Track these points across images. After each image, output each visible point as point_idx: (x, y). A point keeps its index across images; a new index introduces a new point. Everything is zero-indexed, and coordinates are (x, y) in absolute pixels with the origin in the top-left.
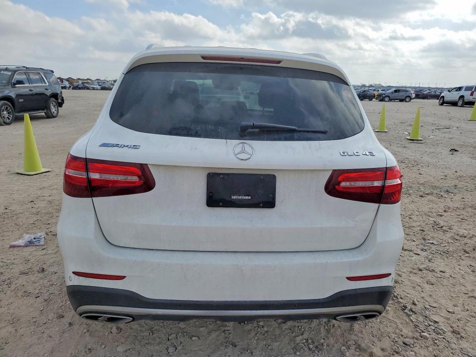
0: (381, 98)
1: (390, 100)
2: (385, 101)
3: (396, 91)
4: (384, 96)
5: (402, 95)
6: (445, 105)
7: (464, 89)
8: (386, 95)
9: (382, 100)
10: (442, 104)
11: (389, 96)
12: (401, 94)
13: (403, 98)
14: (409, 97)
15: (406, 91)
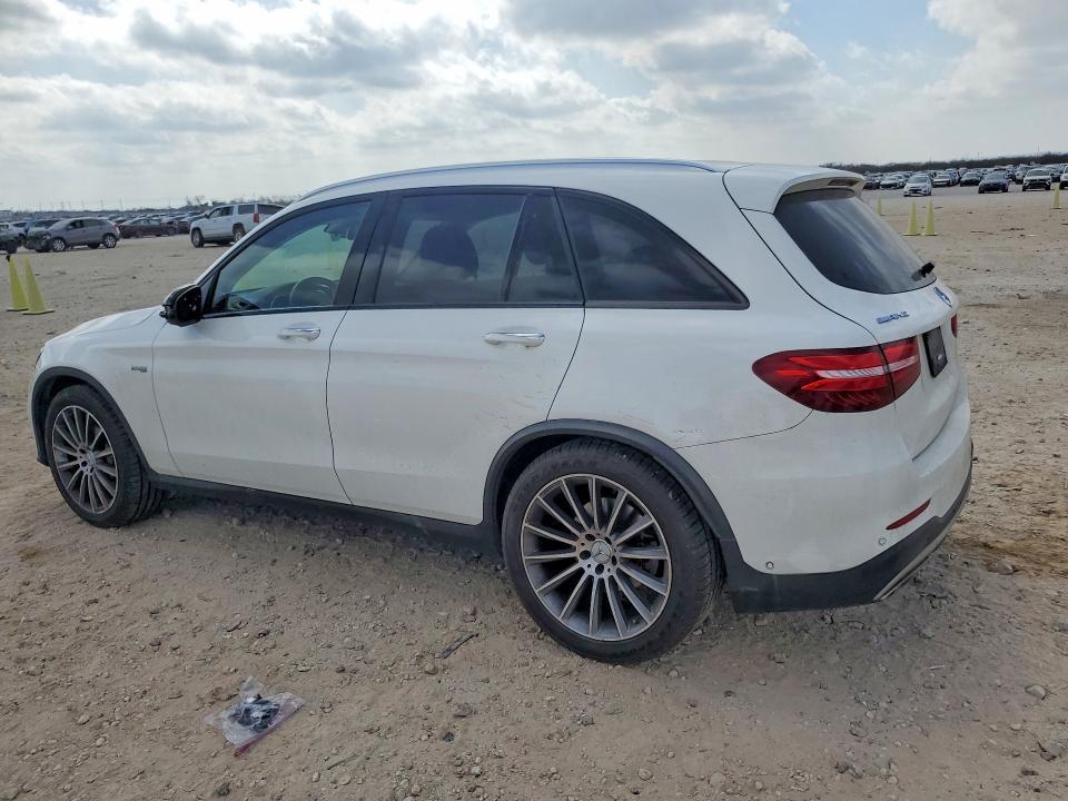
0: (43, 243)
1: (68, 246)
2: (55, 251)
3: (74, 224)
4: (48, 237)
5: (92, 232)
6: (206, 245)
7: (236, 210)
8: (54, 235)
9: (46, 249)
10: (200, 245)
11: (61, 239)
12: (90, 230)
13: (99, 239)
14: (112, 235)
15: (101, 223)
